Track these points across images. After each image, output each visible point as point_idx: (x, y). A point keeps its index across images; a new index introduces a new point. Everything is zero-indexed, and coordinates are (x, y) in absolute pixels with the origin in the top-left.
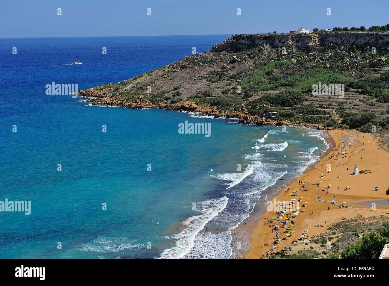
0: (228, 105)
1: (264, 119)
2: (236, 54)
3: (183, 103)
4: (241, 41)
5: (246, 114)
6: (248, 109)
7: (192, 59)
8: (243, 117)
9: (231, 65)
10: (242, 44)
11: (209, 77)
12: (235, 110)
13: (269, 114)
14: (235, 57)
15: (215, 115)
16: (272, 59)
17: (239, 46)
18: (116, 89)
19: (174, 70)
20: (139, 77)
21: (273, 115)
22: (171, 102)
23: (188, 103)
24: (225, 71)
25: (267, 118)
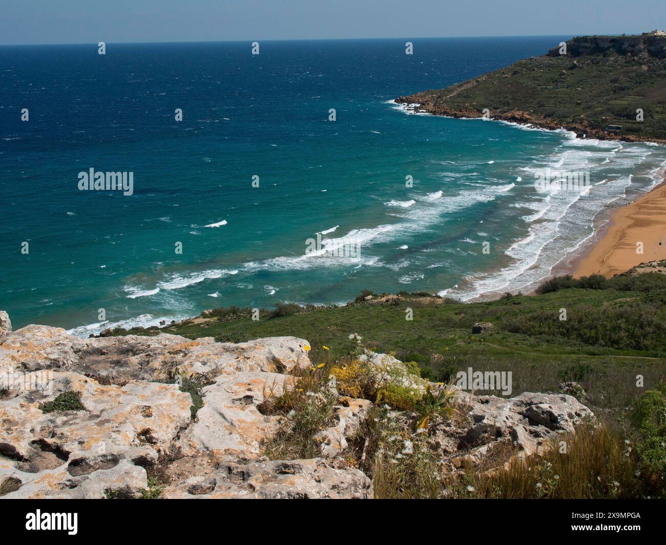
0: (564, 117)
1: (606, 133)
2: (577, 58)
3: (514, 114)
4: (583, 44)
5: (586, 127)
6: (588, 121)
7: (526, 64)
8: (582, 131)
9: (570, 71)
10: (584, 47)
11: (544, 84)
12: (572, 122)
13: (612, 128)
14: (575, 62)
15: (550, 127)
16: (619, 65)
17: (581, 50)
18: (439, 97)
19: (504, 76)
20: (465, 83)
21: (617, 129)
22: (500, 112)
23: (519, 114)
24: (563, 78)
25: (611, 132)
